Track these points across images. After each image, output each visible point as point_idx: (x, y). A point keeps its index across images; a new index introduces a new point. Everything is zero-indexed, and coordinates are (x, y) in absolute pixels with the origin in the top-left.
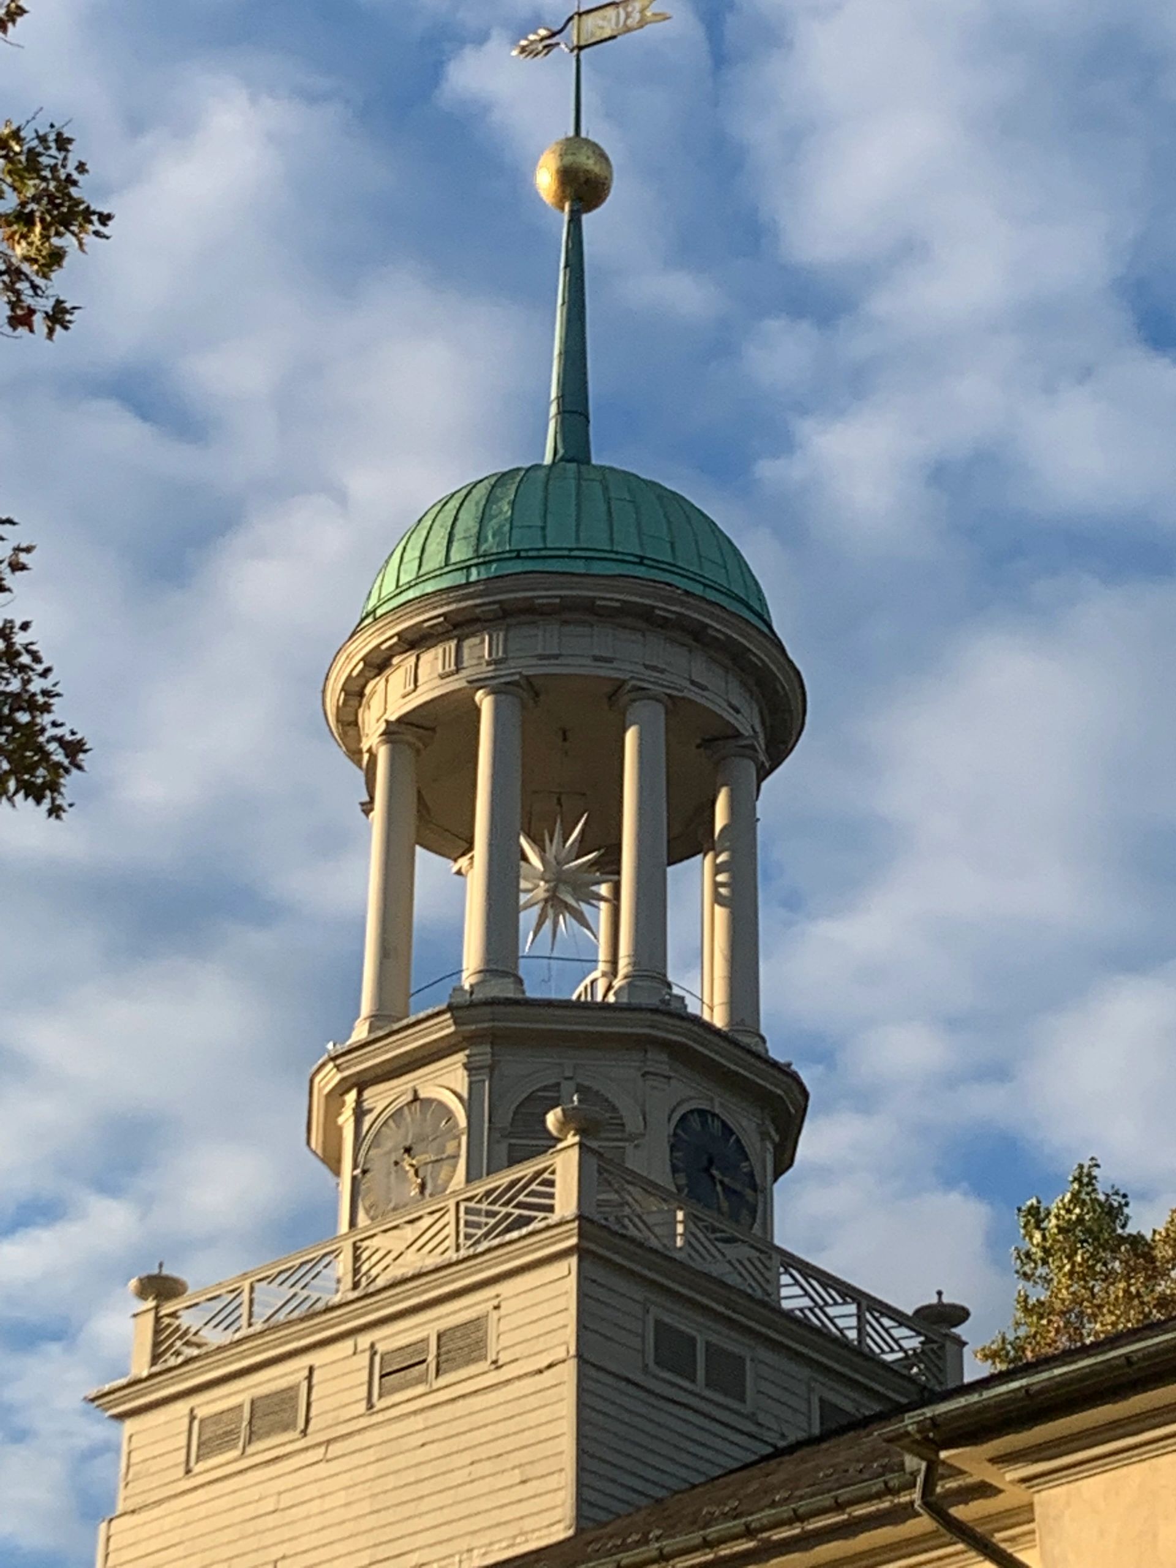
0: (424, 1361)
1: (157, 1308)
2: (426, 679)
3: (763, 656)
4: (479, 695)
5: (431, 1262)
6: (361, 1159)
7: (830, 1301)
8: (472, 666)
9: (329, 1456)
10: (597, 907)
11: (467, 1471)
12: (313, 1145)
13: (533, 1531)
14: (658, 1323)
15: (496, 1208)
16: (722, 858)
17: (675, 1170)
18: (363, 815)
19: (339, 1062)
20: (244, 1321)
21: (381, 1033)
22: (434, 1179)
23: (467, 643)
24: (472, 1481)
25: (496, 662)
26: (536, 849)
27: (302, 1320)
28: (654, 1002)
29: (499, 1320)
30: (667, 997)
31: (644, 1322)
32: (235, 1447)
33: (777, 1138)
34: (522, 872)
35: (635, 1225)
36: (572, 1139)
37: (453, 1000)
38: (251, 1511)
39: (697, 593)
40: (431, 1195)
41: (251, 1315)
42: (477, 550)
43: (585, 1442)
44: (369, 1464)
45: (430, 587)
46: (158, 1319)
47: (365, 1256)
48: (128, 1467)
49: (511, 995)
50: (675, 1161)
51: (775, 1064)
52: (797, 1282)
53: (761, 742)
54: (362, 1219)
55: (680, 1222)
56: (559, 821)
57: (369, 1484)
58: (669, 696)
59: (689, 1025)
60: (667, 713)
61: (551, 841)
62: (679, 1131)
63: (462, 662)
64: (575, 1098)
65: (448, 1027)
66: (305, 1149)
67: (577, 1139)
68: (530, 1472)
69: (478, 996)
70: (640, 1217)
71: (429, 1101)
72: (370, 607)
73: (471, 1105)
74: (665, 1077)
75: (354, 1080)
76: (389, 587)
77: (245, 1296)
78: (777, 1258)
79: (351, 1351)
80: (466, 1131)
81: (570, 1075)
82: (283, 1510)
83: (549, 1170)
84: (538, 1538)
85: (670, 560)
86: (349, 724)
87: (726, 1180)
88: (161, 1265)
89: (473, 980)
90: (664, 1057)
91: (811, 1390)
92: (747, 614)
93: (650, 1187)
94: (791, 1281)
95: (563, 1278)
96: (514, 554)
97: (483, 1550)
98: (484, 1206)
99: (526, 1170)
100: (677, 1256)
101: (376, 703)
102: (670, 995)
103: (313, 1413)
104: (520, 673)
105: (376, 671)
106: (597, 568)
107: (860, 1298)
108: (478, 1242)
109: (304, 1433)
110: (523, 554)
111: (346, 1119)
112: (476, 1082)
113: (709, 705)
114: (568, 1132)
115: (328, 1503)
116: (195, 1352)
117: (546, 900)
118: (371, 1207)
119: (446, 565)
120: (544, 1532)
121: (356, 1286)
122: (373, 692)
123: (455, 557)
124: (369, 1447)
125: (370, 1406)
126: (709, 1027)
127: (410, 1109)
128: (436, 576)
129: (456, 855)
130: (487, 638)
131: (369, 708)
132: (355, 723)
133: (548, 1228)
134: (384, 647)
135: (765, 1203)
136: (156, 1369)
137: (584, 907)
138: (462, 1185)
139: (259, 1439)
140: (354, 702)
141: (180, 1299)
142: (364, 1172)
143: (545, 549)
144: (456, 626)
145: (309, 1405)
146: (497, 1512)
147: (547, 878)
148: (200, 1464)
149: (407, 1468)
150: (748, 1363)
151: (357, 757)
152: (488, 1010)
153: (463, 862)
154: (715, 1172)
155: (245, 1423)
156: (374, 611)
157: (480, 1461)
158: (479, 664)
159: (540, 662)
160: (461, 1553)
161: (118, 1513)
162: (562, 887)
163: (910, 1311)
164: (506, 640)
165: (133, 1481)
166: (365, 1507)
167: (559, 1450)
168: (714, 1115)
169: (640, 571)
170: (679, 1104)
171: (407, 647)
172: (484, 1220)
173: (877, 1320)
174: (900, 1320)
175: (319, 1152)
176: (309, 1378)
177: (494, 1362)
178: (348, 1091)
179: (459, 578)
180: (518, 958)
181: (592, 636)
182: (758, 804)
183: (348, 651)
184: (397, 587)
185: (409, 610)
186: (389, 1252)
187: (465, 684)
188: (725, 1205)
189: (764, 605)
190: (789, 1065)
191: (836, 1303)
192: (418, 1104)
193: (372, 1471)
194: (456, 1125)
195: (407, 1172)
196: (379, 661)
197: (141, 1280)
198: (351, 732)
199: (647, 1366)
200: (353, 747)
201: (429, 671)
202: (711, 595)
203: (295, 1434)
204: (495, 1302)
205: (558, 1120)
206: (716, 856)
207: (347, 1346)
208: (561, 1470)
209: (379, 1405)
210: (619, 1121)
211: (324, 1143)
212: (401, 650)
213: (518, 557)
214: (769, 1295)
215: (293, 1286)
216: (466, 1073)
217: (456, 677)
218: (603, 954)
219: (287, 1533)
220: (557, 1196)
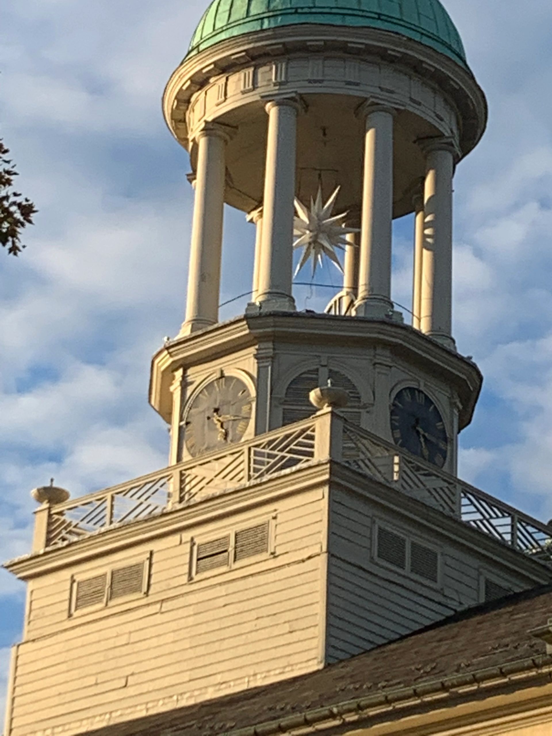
0: (225, 551)
1: (49, 509)
2: (232, 94)
3: (458, 81)
4: (268, 105)
5: (231, 486)
6: (185, 415)
7: (494, 515)
8: (263, 86)
9: (163, 610)
10: (344, 249)
11: (254, 623)
12: (153, 403)
13: (296, 664)
14: (381, 531)
15: (275, 452)
16: (428, 219)
17: (393, 428)
18: (188, 182)
19: (171, 350)
20: (107, 519)
21: (200, 332)
22: (234, 430)
23: (261, 70)
24: (257, 630)
25: (280, 84)
26: (305, 209)
27: (146, 521)
28: (382, 316)
29: (276, 525)
30: (391, 313)
31: (371, 529)
32: (100, 601)
33: (461, 407)
34: (295, 223)
35: (366, 465)
36: (327, 409)
37: (249, 312)
38: (111, 643)
39: (416, 39)
40: (232, 441)
41: (111, 516)
42: (268, 6)
43: (331, 607)
44: (189, 616)
45: (236, 32)
46: (50, 516)
47: (187, 480)
48: (31, 611)
49: (286, 310)
50: (393, 422)
51: (461, 359)
52: (472, 503)
53: (456, 142)
54: (186, 456)
55: (397, 464)
56: (320, 191)
57: (189, 629)
58: (397, 109)
59: (403, 332)
60: (394, 120)
61: (314, 203)
62: (396, 402)
63: (257, 84)
64: (329, 381)
65: (244, 330)
66: (148, 404)
67: (330, 409)
68: (296, 626)
69: (264, 310)
70: (369, 460)
71: (231, 378)
72: (194, 44)
73: (258, 382)
74: (387, 366)
75: (180, 362)
76: (208, 30)
77: (108, 504)
78: (459, 487)
79: (178, 543)
80: (255, 399)
81: (325, 363)
82: (133, 643)
83: (311, 429)
84: (300, 669)
85: (398, 16)
86: (180, 121)
87: (426, 435)
88: (52, 480)
89: (261, 299)
90: (387, 353)
91: (480, 574)
92: (449, 54)
93: (376, 441)
94: (469, 503)
95: (319, 500)
96: (293, 11)
97: (263, 675)
98: (267, 451)
99: (296, 428)
100: (394, 486)
101: (198, 108)
102: (393, 312)
103: (152, 581)
104: (296, 92)
105: (198, 87)
106: (349, 21)
107: (512, 513)
108: (262, 475)
109: (147, 594)
110: (300, 11)
111: (176, 388)
112: (262, 367)
113: (423, 115)
114: (324, 404)
115: (162, 640)
116: (75, 539)
117: (310, 244)
118: (192, 447)
119: (247, 17)
120: (304, 665)
121: (181, 500)
122: (197, 101)
123: (254, 11)
124: (190, 605)
125: (190, 578)
126: (417, 334)
127: (218, 384)
128: (240, 24)
129: (249, 210)
130: (274, 67)
131: (193, 111)
132: (184, 121)
133: (310, 467)
134: (204, 71)
135: (452, 451)
136: (49, 549)
137: (336, 250)
138: (252, 436)
139: (116, 597)
140: (183, 108)
141: (63, 504)
142: (187, 423)
143: (314, 7)
144: (253, 59)
145: (150, 576)
146: (273, 650)
147: (311, 229)
148: (77, 611)
149: (214, 620)
150: (439, 557)
151: (184, 142)
152: (270, 320)
153: (255, 214)
154: (420, 430)
155: (107, 587)
156: (198, 46)
157: (262, 617)
158: (268, 85)
159: (311, 85)
160: (249, 676)
161: (23, 641)
162: (321, 235)
163: (546, 523)
164: (287, 69)
165: (34, 620)
166: (186, 644)
167: (315, 612)
168: (420, 392)
169: (378, 24)
170: (396, 385)
171: (221, 71)
172: (266, 460)
173: (524, 527)
174: (540, 527)
175: (157, 407)
176: (150, 559)
177: (272, 554)
178: (177, 369)
179: (255, 26)
180: (291, 284)
181: (345, 68)
182: (454, 180)
183: (180, 73)
184: (214, 30)
185: (221, 47)
186: (204, 478)
187: (259, 98)
188: (426, 453)
189: (461, 48)
190: (470, 358)
191: (498, 517)
192: (224, 379)
193: (191, 621)
194: (249, 395)
195: (216, 424)
196: (201, 80)
197: (39, 490)
198: (181, 126)
199: (372, 558)
200: (183, 136)
201: (234, 88)
202: (426, 41)
203: (142, 595)
204: (274, 514)
205: (317, 396)
206: (424, 217)
207: (175, 539)
208: (316, 626)
209: (196, 578)
210: (356, 395)
211: (161, 402)
212: (217, 73)
213: (296, 12)
214: (453, 511)
215: (139, 498)
216: (256, 361)
217: (254, 92)
218: (347, 282)
219: (133, 659)
220: (316, 446)
